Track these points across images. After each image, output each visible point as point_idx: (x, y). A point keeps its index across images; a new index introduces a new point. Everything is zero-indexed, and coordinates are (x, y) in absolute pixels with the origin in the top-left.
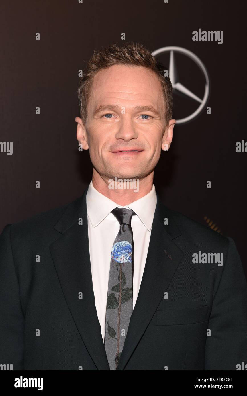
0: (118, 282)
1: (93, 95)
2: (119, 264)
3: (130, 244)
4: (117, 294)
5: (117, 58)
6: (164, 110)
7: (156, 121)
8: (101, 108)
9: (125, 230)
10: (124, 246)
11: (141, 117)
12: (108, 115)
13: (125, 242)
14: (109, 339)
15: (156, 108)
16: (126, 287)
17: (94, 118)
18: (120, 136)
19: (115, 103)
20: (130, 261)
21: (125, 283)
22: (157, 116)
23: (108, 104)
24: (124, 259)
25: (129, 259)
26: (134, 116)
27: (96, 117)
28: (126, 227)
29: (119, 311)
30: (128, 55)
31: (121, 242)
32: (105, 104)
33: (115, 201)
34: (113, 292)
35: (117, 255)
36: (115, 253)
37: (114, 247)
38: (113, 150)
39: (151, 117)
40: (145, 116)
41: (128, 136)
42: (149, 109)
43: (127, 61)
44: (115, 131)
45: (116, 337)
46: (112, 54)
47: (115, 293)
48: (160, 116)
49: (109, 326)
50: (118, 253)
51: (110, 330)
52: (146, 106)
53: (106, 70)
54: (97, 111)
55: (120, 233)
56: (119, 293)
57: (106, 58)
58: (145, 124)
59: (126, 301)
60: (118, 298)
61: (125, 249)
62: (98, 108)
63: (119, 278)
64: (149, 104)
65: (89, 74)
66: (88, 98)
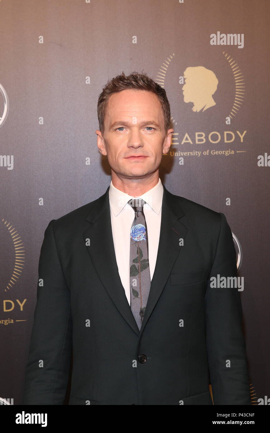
0: (138, 255)
1: (109, 113)
2: (136, 242)
3: (144, 226)
4: (137, 265)
5: (126, 85)
6: (164, 122)
7: (157, 132)
8: (115, 124)
9: (139, 216)
10: (139, 228)
11: (146, 129)
12: (120, 129)
13: (139, 225)
14: (134, 299)
15: (157, 122)
16: (143, 259)
17: (110, 131)
18: (130, 145)
19: (126, 119)
20: (144, 239)
21: (142, 256)
22: (158, 128)
23: (120, 121)
24: (140, 238)
25: (144, 237)
26: (141, 129)
27: (111, 130)
28: (140, 213)
29: (140, 277)
30: (133, 82)
31: (136, 226)
32: (118, 120)
33: (129, 194)
34: (134, 264)
35: (135, 235)
36: (133, 234)
37: (132, 230)
38: (126, 157)
39: (153, 128)
40: (150, 128)
41: (136, 144)
42: (152, 124)
43: (134, 87)
44: (127, 141)
45: (139, 296)
46: (122, 82)
47: (136, 264)
48: (160, 128)
49: (133, 289)
50: (136, 234)
51: (134, 292)
52: (149, 122)
53: (118, 94)
54: (112, 126)
55: (135, 218)
56: (138, 264)
57: (117, 85)
58: (149, 134)
59: (144, 269)
60: (138, 268)
61: (140, 230)
62: (113, 123)
63: (138, 252)
64: (151, 119)
65: (105, 97)
66: (104, 116)
